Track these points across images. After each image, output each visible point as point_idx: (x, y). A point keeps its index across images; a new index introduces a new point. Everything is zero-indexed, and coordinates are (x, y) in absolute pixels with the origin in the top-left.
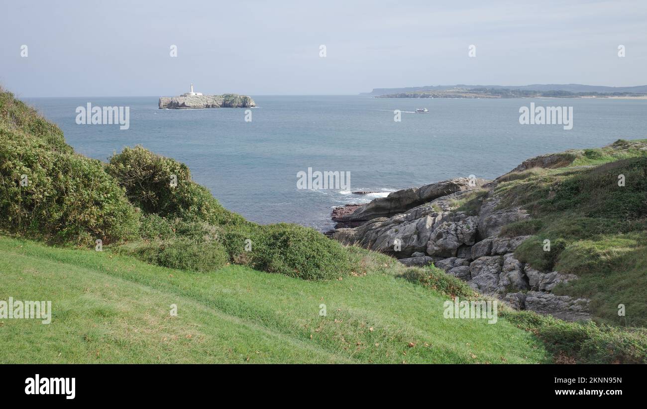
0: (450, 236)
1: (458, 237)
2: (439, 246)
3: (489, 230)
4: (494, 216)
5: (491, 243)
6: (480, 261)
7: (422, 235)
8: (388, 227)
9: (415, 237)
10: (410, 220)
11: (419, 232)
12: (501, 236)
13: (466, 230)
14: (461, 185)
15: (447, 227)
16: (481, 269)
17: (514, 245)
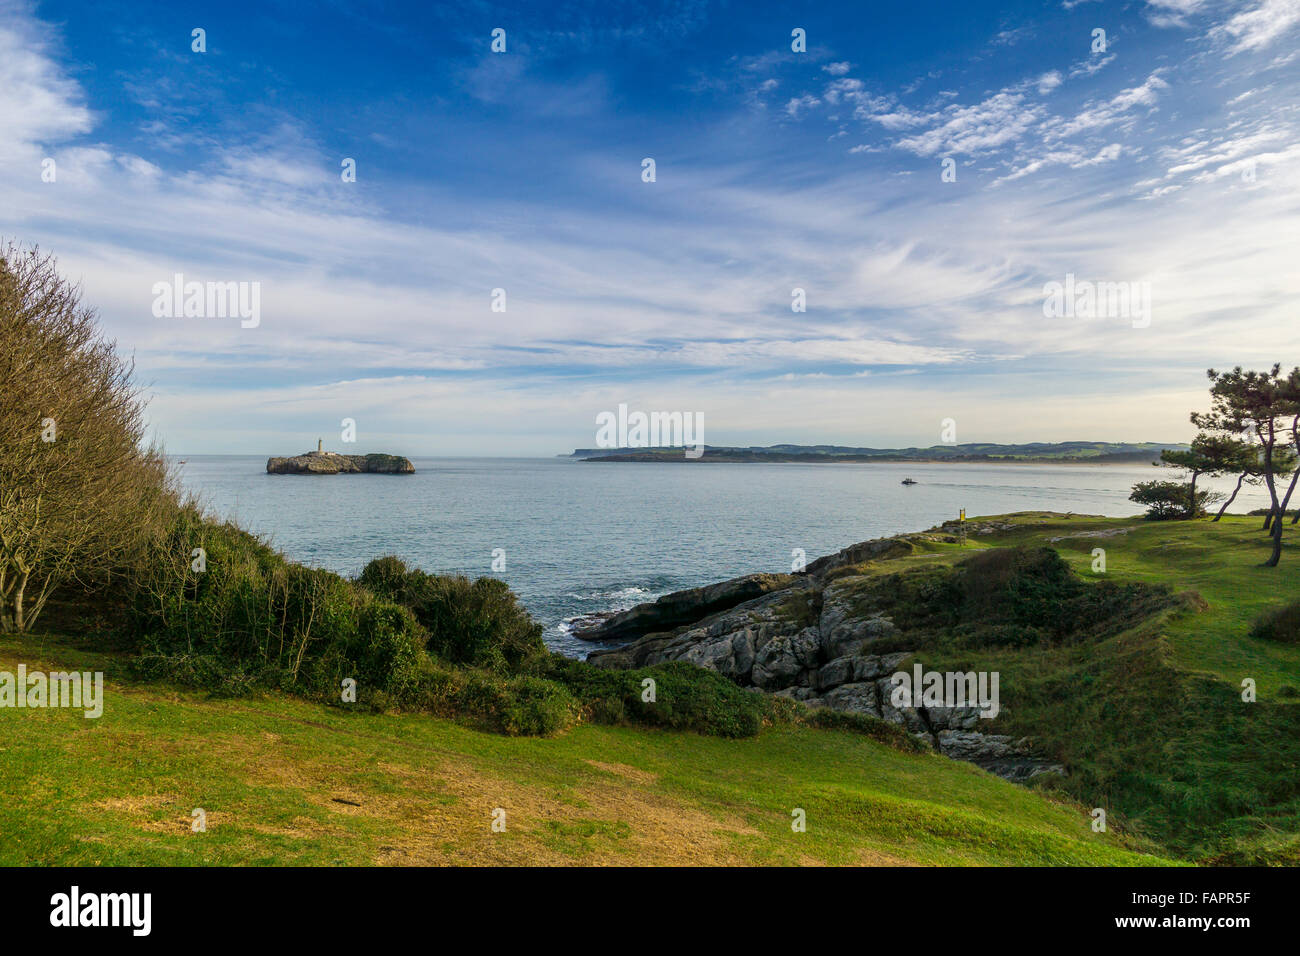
0: (787, 656)
1: (797, 657)
2: (773, 672)
3: (842, 645)
4: (847, 627)
5: (851, 663)
6: (845, 691)
7: (741, 657)
8: (683, 647)
9: (732, 659)
10: (717, 636)
11: (737, 652)
12: (864, 652)
13: (806, 646)
14: (762, 583)
15: (780, 644)
16: (849, 701)
17: (887, 665)
